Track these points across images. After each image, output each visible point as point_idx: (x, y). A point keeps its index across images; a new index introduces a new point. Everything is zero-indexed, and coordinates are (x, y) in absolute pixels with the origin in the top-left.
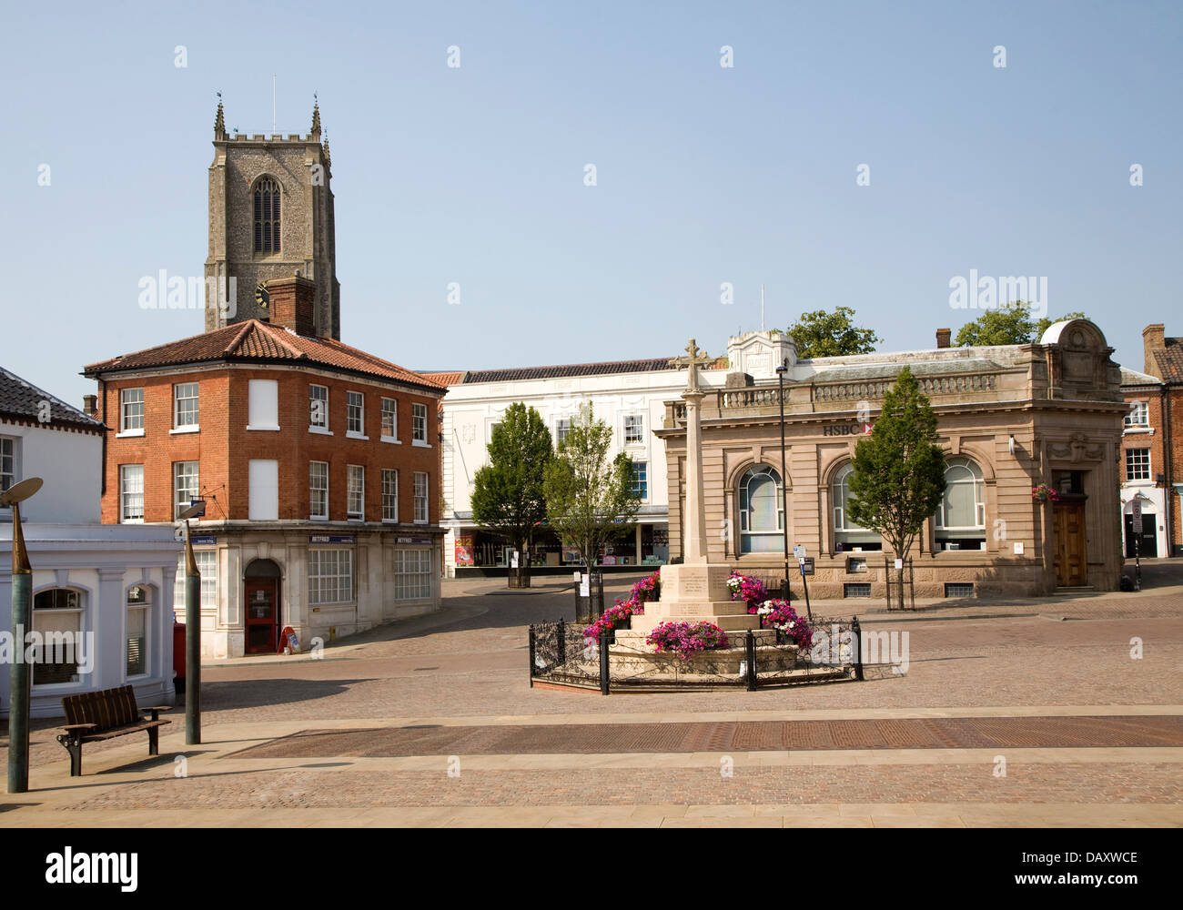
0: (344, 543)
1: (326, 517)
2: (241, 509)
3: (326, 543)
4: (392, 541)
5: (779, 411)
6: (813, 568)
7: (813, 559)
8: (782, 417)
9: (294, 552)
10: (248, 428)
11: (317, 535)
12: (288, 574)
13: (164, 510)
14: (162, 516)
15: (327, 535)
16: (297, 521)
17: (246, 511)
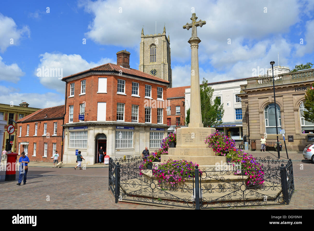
0: (129, 129)
1: (124, 120)
2: (94, 118)
3: (123, 129)
4: (149, 129)
5: (273, 84)
6: (293, 139)
7: (293, 136)
8: (274, 86)
9: (110, 131)
10: (98, 92)
11: (118, 126)
12: (108, 138)
13: (77, 118)
14: (77, 120)
15: (123, 126)
16: (111, 122)
17: (96, 118)
